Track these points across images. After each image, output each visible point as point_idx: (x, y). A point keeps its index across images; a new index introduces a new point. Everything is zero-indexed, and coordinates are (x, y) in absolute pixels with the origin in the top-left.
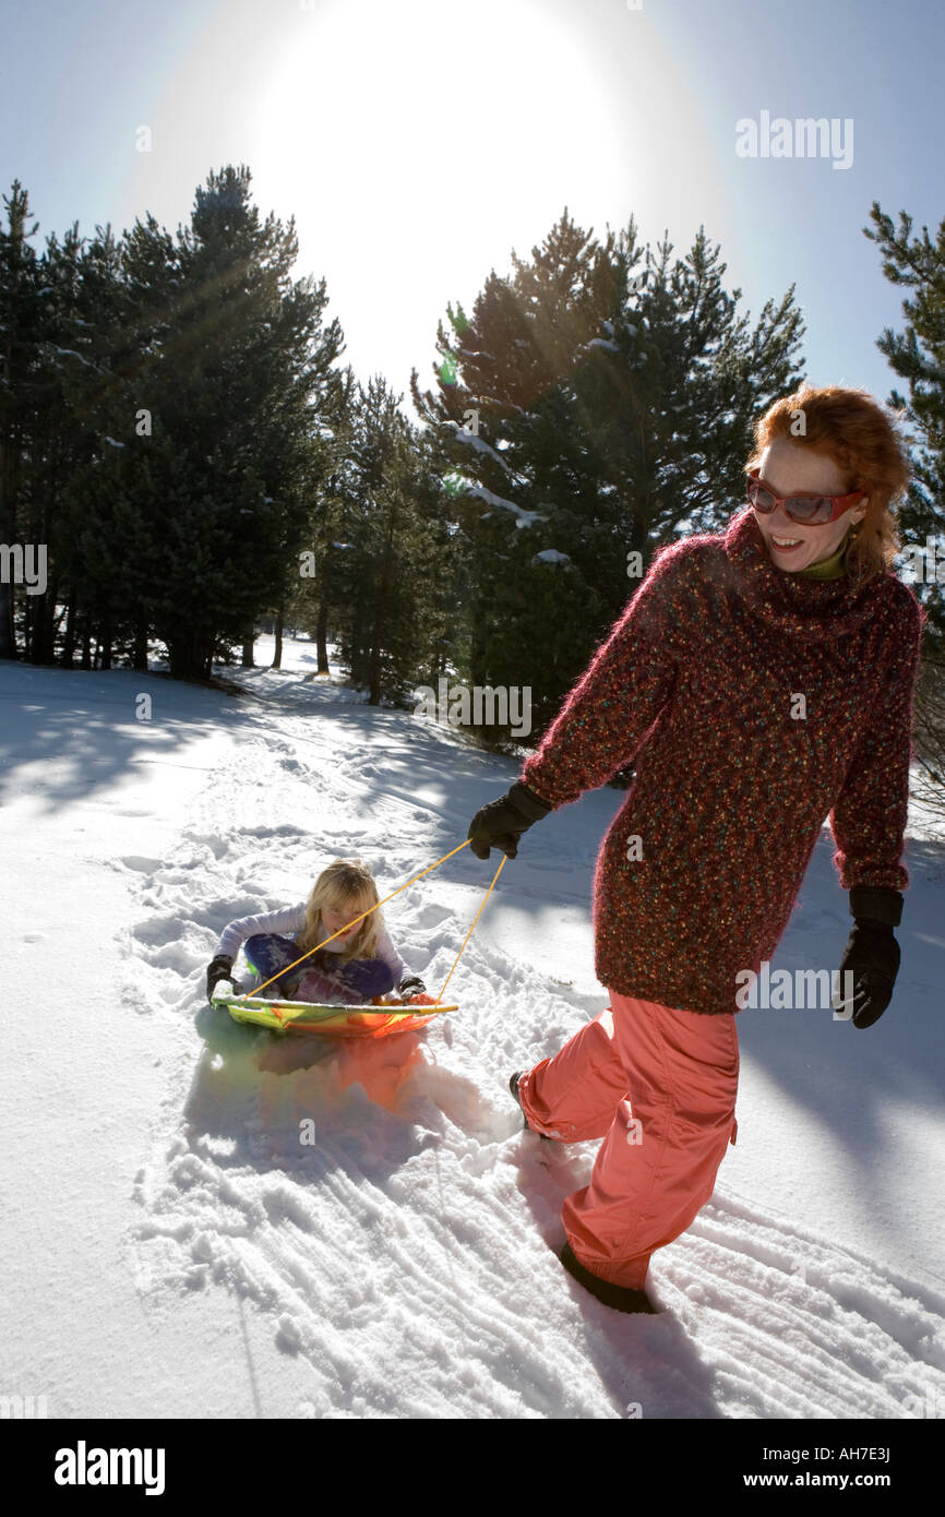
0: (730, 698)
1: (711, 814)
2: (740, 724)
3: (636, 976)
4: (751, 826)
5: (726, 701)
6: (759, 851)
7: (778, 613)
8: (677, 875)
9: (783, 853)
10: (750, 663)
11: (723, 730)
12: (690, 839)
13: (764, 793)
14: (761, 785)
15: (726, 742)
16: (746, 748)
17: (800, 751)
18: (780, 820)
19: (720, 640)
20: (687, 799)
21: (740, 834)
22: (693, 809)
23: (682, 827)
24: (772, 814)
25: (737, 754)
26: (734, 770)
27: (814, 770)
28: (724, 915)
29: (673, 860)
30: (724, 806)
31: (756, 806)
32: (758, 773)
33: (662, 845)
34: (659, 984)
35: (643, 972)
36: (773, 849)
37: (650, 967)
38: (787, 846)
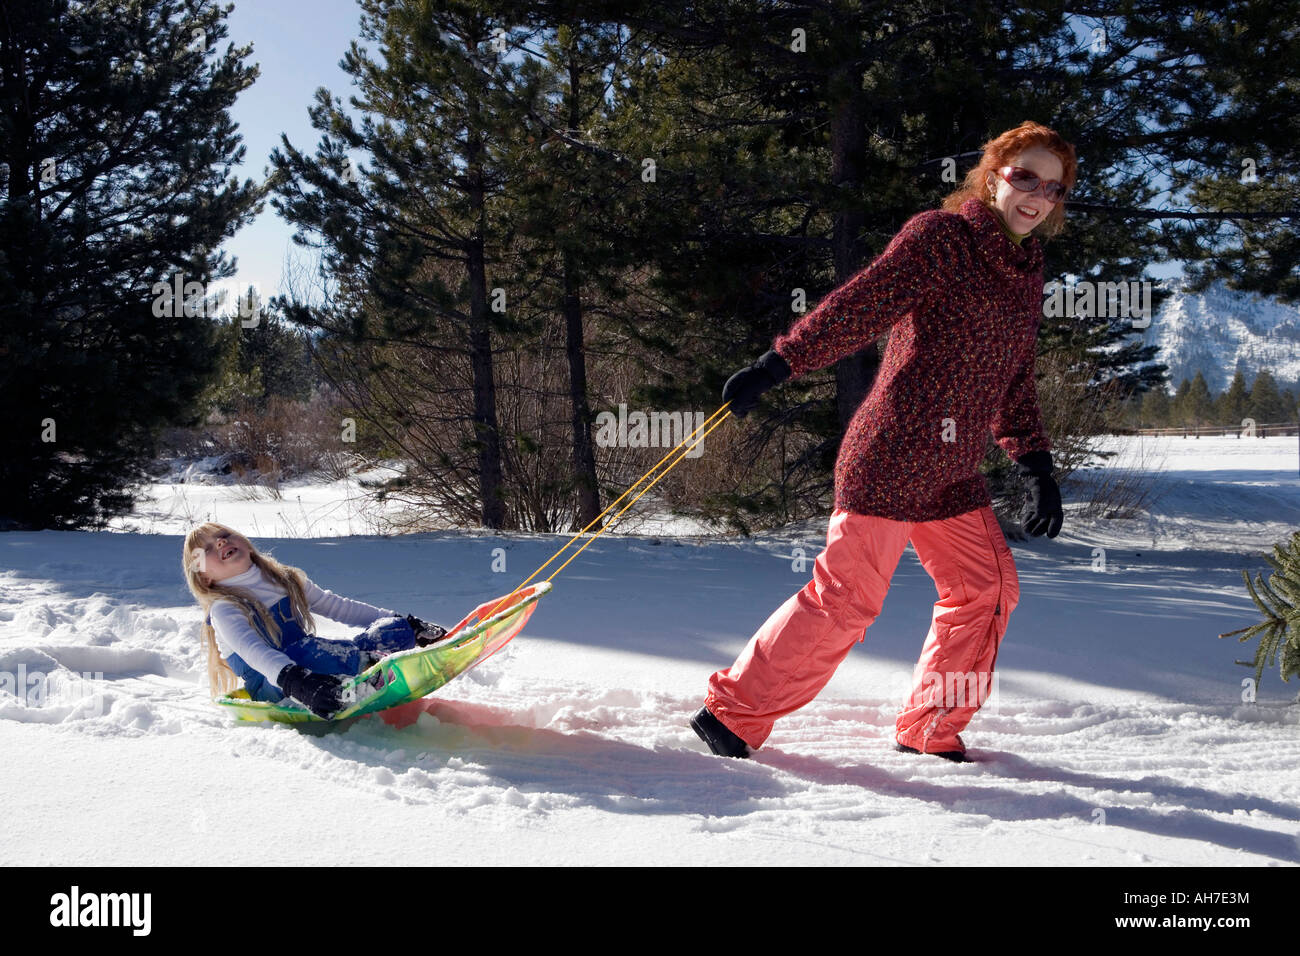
0: (971, 317)
1: (944, 390)
2: (973, 334)
3: (876, 501)
4: (965, 400)
5: (968, 319)
6: (966, 418)
7: (1006, 264)
8: (916, 431)
9: (979, 423)
10: (986, 295)
11: (962, 337)
12: (929, 407)
13: (976, 380)
14: (975, 374)
15: (963, 345)
16: (973, 349)
17: (998, 356)
18: (981, 400)
19: (967, 279)
20: (930, 381)
21: (958, 405)
22: (933, 387)
23: (924, 399)
24: (977, 394)
25: (967, 353)
26: (963, 363)
27: (1003, 369)
28: (940, 460)
29: (915, 420)
30: (953, 387)
31: (970, 388)
32: (975, 367)
33: (909, 411)
34: (892, 506)
35: (881, 498)
36: (974, 418)
37: (886, 494)
38: (983, 419)
